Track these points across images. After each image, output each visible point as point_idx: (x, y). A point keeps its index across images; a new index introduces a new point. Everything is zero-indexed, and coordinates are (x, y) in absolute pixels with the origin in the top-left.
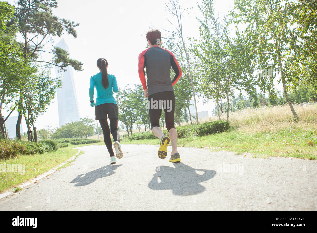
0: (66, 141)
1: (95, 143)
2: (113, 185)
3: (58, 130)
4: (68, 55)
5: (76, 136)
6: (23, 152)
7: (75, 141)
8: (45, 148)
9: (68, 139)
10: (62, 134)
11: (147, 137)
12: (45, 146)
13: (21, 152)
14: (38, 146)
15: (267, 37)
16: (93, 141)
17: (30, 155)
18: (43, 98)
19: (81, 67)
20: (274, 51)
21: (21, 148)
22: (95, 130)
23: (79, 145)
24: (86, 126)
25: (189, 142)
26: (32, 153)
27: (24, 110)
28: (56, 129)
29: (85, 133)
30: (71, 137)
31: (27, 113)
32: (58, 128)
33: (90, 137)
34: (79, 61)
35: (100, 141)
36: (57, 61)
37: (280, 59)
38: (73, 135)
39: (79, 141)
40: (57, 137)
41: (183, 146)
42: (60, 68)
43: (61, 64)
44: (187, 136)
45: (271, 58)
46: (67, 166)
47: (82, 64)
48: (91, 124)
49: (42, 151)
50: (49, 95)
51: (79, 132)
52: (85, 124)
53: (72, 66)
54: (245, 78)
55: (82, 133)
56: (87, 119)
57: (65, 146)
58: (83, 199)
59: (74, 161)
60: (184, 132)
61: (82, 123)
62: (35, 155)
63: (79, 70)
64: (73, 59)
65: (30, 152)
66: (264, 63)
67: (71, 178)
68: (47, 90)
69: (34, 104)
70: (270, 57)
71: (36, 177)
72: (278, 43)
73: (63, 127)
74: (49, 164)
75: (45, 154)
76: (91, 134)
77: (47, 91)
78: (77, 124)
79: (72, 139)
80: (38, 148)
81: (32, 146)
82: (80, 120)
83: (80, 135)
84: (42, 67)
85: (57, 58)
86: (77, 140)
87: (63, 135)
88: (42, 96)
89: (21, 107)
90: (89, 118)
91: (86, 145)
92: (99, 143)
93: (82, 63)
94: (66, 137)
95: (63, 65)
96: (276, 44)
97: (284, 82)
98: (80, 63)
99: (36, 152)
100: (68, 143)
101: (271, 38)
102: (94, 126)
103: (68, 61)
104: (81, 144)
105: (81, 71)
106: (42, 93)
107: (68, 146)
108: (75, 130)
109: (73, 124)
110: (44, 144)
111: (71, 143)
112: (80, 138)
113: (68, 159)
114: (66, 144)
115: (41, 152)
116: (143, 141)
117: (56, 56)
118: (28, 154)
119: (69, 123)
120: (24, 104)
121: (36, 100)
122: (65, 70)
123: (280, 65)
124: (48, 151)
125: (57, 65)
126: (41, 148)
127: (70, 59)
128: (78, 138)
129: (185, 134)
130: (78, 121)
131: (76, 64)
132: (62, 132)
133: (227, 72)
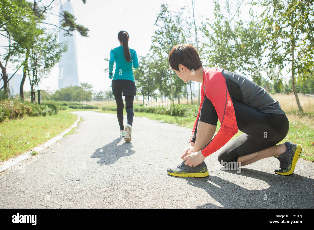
0: (65, 105)
1: (93, 109)
2: (125, 162)
3: (57, 92)
4: (75, 19)
5: (74, 100)
6: (30, 114)
7: (73, 106)
8: (47, 111)
9: (67, 103)
10: (60, 96)
11: (146, 110)
12: (48, 109)
13: (28, 114)
14: (42, 109)
15: (283, 25)
16: (91, 107)
17: (35, 117)
18: (48, 61)
19: (87, 33)
20: (288, 40)
21: (28, 110)
22: (93, 96)
23: (77, 109)
24: (85, 91)
25: (189, 123)
26: (36, 115)
27: (29, 71)
28: (55, 91)
29: (83, 98)
30: (69, 101)
31: (32, 74)
32: (56, 90)
33: (87, 102)
34: (86, 27)
35: (97, 108)
36: (64, 25)
37: (293, 49)
38: (71, 99)
39: (78, 106)
40: (56, 99)
41: (184, 126)
42: (67, 32)
43: (68, 28)
44: (187, 115)
45: (284, 47)
46: (72, 133)
47: (89, 31)
48: (90, 89)
49: (45, 113)
50: (55, 59)
51: (78, 96)
52: (84, 89)
53: (79, 31)
54: (253, 63)
55: (80, 98)
56: (87, 84)
57: (64, 109)
58: (101, 173)
59: (77, 128)
60: (184, 111)
61: (80, 88)
62: (39, 117)
63: (85, 36)
64: (80, 24)
65: (35, 114)
66: (276, 51)
67: (81, 148)
68: (53, 53)
69: (39, 66)
70: (282, 45)
71: (46, 142)
72: (294, 32)
73: (62, 89)
74: (55, 129)
75: (48, 116)
76: (89, 99)
77: (53, 55)
78: (76, 88)
79: (70, 102)
80: (41, 111)
81: (37, 108)
82: (80, 85)
83: (79, 99)
84: (50, 31)
85: (64, 22)
86: (75, 104)
87: (62, 98)
88: (48, 59)
89: (26, 68)
90: (89, 84)
91: (84, 110)
92: (97, 110)
93: (88, 29)
94: (64, 100)
95: (70, 29)
96: (292, 33)
97: (294, 74)
98: (87, 30)
99: (40, 114)
100: (67, 107)
101: (287, 26)
102: (92, 92)
103: (75, 26)
104: (79, 108)
105: (87, 37)
106: (48, 56)
107: (67, 109)
108: (74, 94)
109: (72, 87)
110: (47, 106)
111: (69, 106)
112: (78, 103)
113: (71, 125)
114: (64, 107)
115: (44, 115)
116: (141, 113)
117: (63, 20)
118: (33, 116)
119: (69, 86)
120: (29, 66)
121: (42, 63)
122: (71, 35)
123: (292, 55)
124: (50, 114)
125: (63, 29)
126: (44, 111)
127: (77, 24)
128: (76, 102)
129: (185, 112)
130: (77, 86)
131: (83, 29)
132: (61, 95)
133: (235, 56)
